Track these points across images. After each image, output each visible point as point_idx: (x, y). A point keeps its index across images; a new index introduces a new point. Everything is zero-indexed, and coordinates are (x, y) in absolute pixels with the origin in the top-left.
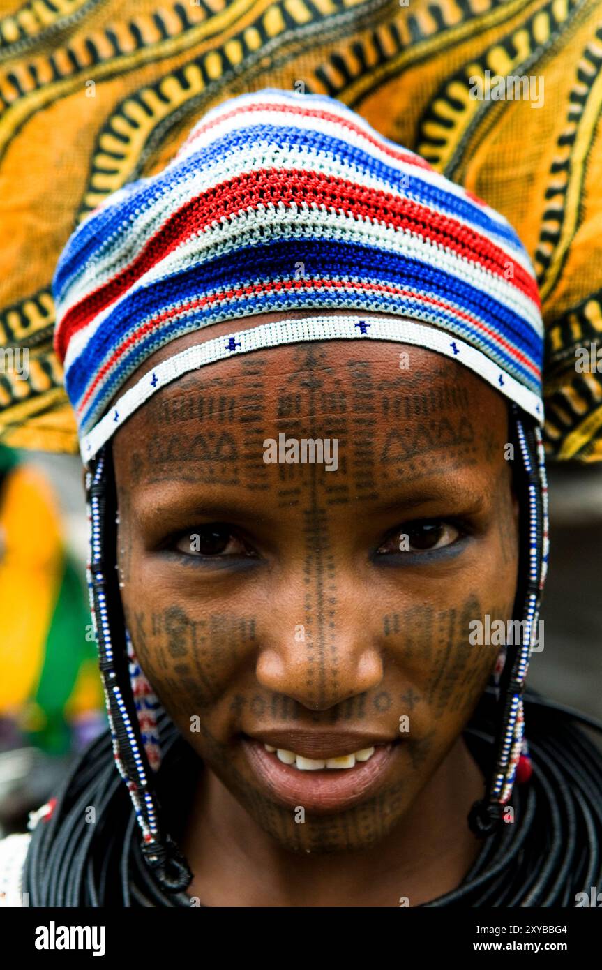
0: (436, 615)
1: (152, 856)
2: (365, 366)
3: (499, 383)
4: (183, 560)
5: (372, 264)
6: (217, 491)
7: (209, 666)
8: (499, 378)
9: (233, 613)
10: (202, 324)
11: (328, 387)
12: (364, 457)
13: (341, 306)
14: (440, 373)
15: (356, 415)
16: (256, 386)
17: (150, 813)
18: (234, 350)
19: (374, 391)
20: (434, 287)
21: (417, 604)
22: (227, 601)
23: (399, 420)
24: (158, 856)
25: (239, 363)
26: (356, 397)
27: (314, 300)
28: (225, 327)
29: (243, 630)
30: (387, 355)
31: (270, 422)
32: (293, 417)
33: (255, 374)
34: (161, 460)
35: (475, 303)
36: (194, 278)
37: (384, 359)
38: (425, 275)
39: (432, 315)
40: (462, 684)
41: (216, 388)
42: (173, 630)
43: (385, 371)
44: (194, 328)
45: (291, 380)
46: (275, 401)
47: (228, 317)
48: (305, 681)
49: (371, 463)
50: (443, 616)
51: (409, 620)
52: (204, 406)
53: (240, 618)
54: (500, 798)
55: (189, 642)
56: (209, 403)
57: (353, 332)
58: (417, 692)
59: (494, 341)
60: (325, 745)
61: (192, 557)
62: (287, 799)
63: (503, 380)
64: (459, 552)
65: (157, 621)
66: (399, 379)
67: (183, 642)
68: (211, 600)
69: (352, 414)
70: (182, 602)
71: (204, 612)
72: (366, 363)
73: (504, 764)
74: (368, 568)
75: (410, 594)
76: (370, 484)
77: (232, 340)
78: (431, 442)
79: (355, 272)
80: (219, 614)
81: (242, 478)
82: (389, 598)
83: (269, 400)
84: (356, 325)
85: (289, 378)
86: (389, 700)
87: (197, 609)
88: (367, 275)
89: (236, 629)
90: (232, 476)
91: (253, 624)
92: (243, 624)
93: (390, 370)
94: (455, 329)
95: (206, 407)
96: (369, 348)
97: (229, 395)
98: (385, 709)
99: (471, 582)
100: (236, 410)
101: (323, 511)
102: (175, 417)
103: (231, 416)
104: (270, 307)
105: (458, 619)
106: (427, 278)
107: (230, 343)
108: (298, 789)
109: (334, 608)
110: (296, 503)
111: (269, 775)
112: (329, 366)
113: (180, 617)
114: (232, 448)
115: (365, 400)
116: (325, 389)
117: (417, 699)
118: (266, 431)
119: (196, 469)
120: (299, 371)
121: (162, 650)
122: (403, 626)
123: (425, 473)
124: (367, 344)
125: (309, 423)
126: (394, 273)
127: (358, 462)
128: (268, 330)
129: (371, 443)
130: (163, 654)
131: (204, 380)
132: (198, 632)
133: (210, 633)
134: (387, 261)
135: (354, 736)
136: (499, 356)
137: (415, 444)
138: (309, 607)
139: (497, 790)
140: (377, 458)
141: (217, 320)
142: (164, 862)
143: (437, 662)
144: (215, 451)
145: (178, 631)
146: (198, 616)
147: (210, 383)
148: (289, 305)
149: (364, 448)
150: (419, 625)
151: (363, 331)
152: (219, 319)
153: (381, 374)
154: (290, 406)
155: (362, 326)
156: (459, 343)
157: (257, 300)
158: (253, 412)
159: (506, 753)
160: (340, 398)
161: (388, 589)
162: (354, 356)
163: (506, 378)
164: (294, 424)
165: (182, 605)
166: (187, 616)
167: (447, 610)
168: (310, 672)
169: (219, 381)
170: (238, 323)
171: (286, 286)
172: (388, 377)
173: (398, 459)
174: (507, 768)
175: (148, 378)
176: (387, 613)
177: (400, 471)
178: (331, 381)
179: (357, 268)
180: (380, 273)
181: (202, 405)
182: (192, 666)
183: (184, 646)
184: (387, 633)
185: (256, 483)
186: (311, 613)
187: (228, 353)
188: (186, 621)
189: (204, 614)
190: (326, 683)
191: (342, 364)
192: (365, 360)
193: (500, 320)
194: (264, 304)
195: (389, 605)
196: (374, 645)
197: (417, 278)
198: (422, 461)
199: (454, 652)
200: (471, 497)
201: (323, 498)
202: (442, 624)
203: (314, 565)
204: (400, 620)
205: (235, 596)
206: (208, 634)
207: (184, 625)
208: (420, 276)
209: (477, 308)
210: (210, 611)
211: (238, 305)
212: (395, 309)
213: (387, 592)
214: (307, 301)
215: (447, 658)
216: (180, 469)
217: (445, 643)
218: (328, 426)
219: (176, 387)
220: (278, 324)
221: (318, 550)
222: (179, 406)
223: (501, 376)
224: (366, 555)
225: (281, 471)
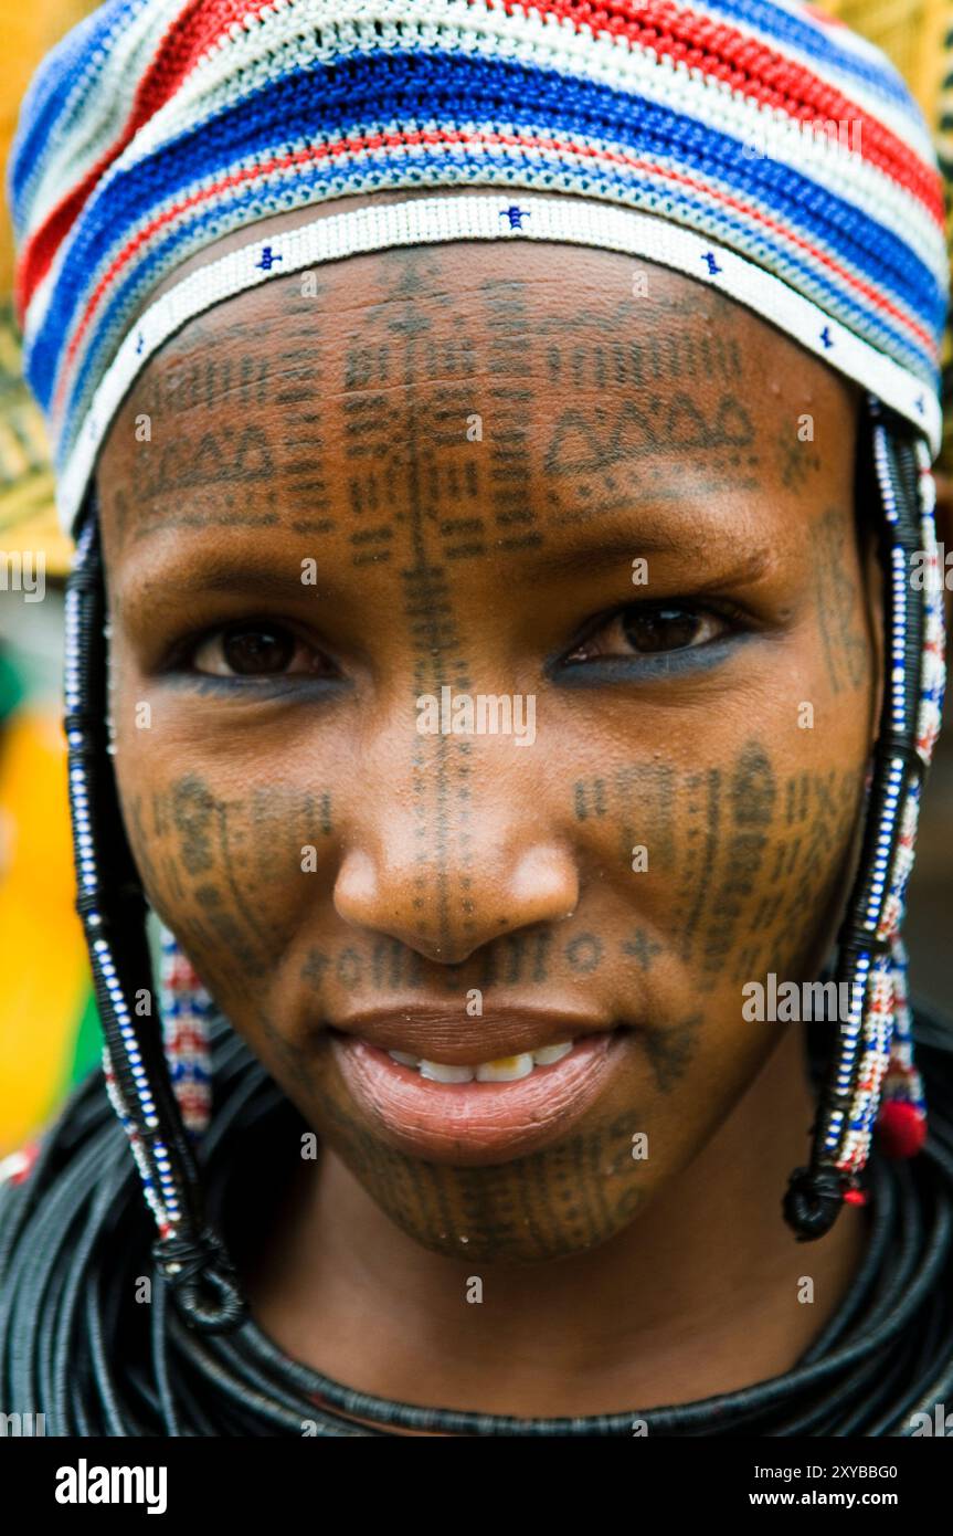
0: (681, 781)
1: (171, 1263)
2: (514, 289)
3: (822, 343)
4: (200, 685)
5: (542, 101)
6: (240, 539)
7: (252, 888)
8: (821, 331)
9: (291, 782)
10: (222, 229)
11: (441, 330)
12: (510, 462)
13: (476, 180)
14: (675, 306)
15: (496, 382)
16: (305, 332)
17: (166, 1180)
18: (269, 267)
19: (531, 336)
20: (674, 149)
21: (639, 758)
22: (281, 760)
23: (581, 391)
24: (182, 1263)
25: (277, 292)
26: (495, 347)
27: (423, 167)
28: (258, 229)
29: (310, 815)
30: (560, 268)
31: (330, 400)
32: (373, 388)
33: (306, 310)
34: (153, 492)
35: (768, 187)
36: (206, 143)
37: (554, 277)
38: (657, 124)
39: (667, 200)
40: (753, 928)
41: (235, 342)
42: (188, 822)
43: (556, 299)
44: (208, 237)
45: (369, 322)
46: (340, 359)
47: (266, 210)
48: (408, 899)
49: (524, 473)
50: (695, 783)
51: (625, 789)
52: (215, 378)
53: (304, 791)
54: (837, 1158)
55: (215, 841)
56: (223, 371)
57: (495, 225)
58: (655, 937)
59: (813, 262)
60: (469, 1035)
61: (217, 679)
62: (405, 1131)
63: (832, 337)
64: (720, 659)
65: (161, 807)
66: (583, 313)
67: (205, 842)
68: (253, 758)
69: (486, 380)
70: (201, 768)
71: (240, 784)
72: (517, 284)
73: (843, 1092)
74: (543, 691)
75: (626, 739)
76: (526, 516)
77: (267, 251)
78: (653, 438)
79: (507, 114)
80: (268, 786)
81: (284, 511)
82: (583, 748)
83: (330, 358)
84: (502, 213)
85: (369, 315)
86: (598, 948)
87: (227, 778)
88: (530, 122)
89: (297, 813)
90: (264, 509)
91: (326, 803)
92: (309, 803)
93: (566, 297)
94: (718, 230)
95: (217, 379)
96: (524, 255)
97: (257, 354)
98: (587, 967)
99: (748, 716)
100: (268, 380)
101: (438, 572)
102: (170, 405)
103: (262, 394)
104: (339, 186)
105: (726, 789)
106: (659, 130)
107: (264, 257)
108: (424, 1111)
109: (468, 761)
110: (385, 556)
111: (373, 1089)
112: (443, 290)
113: (197, 796)
114: (263, 452)
115: (514, 353)
116: (434, 333)
117: (657, 949)
118: (322, 418)
119: (204, 500)
120: (386, 302)
121: (172, 862)
122: (613, 801)
123: (637, 495)
124: (520, 248)
125: (403, 397)
126: (589, 119)
127: (499, 471)
128: (333, 227)
129: (523, 434)
130: (174, 869)
131: (216, 330)
132: (229, 822)
133: (251, 822)
134: (572, 95)
135: (524, 1016)
136: (825, 292)
137: (616, 441)
138: (421, 760)
139: (831, 1142)
140: (536, 464)
141: (247, 219)
142: (194, 1274)
143: (689, 875)
144: (235, 462)
145: (196, 823)
146: (229, 791)
147: (227, 334)
148: (376, 180)
149: (509, 445)
150: (647, 800)
151: (514, 222)
152: (249, 215)
153: (547, 303)
154: (368, 367)
155: (514, 215)
156: (722, 256)
157: (316, 176)
158: (299, 383)
159: (846, 1068)
160: (464, 349)
161: (581, 730)
162: (494, 270)
163: (838, 334)
164: (375, 402)
165: (201, 773)
166: (211, 792)
167: (701, 770)
168: (420, 883)
169: (239, 328)
170: (282, 220)
171: (373, 144)
172: (559, 309)
173: (580, 468)
174: (851, 1099)
175: (132, 340)
176: (581, 776)
177: (584, 491)
178: (447, 318)
179: (511, 107)
180: (559, 118)
181: (212, 376)
182: (224, 887)
183: (207, 850)
184: (582, 816)
185: (307, 518)
186: (423, 771)
187: (262, 275)
188: (208, 802)
189: (241, 787)
190: (449, 902)
191: (469, 285)
192: (515, 278)
193: (829, 224)
194: (329, 180)
195: (584, 761)
196: (558, 836)
197: (637, 131)
198: (632, 473)
199: (722, 857)
200: (737, 551)
201: (435, 545)
202: (693, 798)
203: (430, 679)
204: (607, 788)
205: (295, 750)
206: (247, 824)
207: (206, 811)
208: (645, 126)
209: (773, 196)
210: (250, 781)
211: (284, 186)
212: (586, 185)
213: (580, 736)
214: (410, 170)
215: (709, 868)
216: (179, 506)
217: (701, 838)
218: (438, 404)
219: (172, 350)
220: (351, 215)
221: (435, 651)
222: (175, 384)
223: (826, 331)
224: (540, 667)
225: (354, 492)
